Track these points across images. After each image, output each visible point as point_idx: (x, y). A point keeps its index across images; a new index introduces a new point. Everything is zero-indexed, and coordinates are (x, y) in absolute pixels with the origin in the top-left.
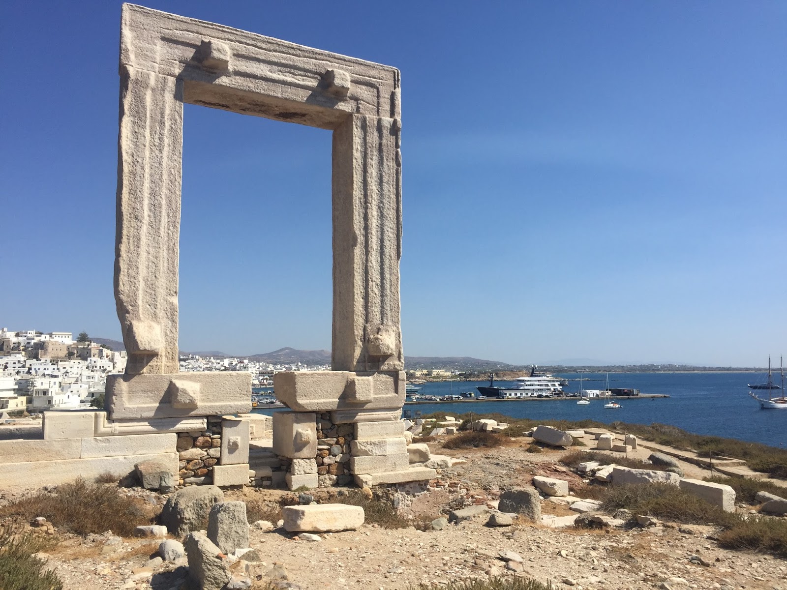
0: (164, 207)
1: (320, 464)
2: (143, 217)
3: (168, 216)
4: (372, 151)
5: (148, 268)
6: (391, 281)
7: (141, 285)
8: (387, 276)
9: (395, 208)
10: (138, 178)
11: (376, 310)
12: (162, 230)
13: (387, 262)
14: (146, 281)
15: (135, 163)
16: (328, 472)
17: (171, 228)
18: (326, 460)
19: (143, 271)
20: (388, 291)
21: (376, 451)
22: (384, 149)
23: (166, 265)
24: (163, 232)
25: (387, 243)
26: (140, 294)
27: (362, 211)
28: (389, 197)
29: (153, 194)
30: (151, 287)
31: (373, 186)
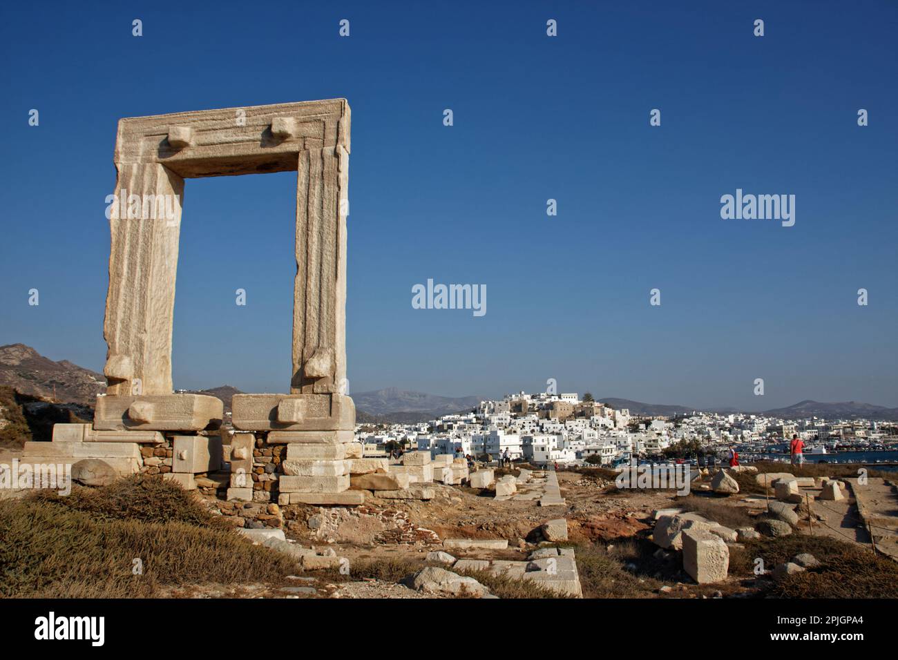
0: (138, 264)
1: (256, 481)
2: (122, 274)
3: (142, 271)
4: (314, 181)
5: (125, 312)
6: (328, 303)
7: (119, 326)
8: (325, 298)
9: (335, 231)
10: (121, 245)
11: (313, 334)
12: (136, 282)
13: (325, 284)
14: (123, 323)
15: (119, 233)
16: (264, 489)
17: (143, 280)
18: (261, 478)
19: (120, 315)
20: (325, 314)
21: (302, 472)
22: (325, 176)
23: (138, 309)
24: (137, 282)
25: (325, 266)
26: (118, 333)
27: (304, 239)
28: (329, 222)
29: (132, 254)
30: (126, 327)
31: (315, 213)
